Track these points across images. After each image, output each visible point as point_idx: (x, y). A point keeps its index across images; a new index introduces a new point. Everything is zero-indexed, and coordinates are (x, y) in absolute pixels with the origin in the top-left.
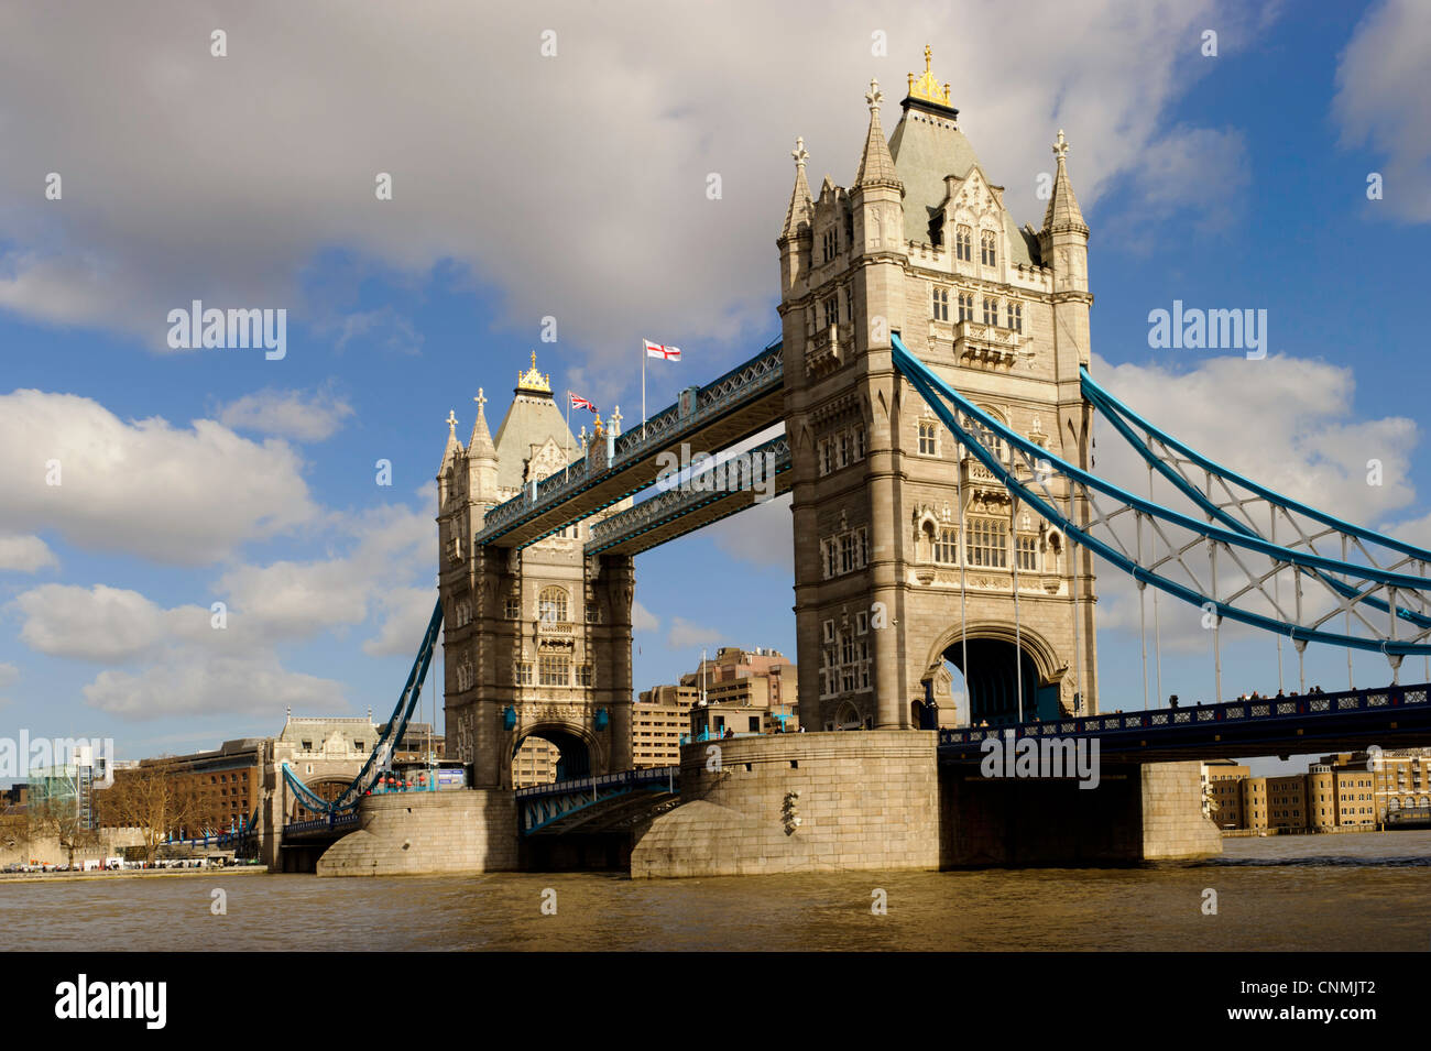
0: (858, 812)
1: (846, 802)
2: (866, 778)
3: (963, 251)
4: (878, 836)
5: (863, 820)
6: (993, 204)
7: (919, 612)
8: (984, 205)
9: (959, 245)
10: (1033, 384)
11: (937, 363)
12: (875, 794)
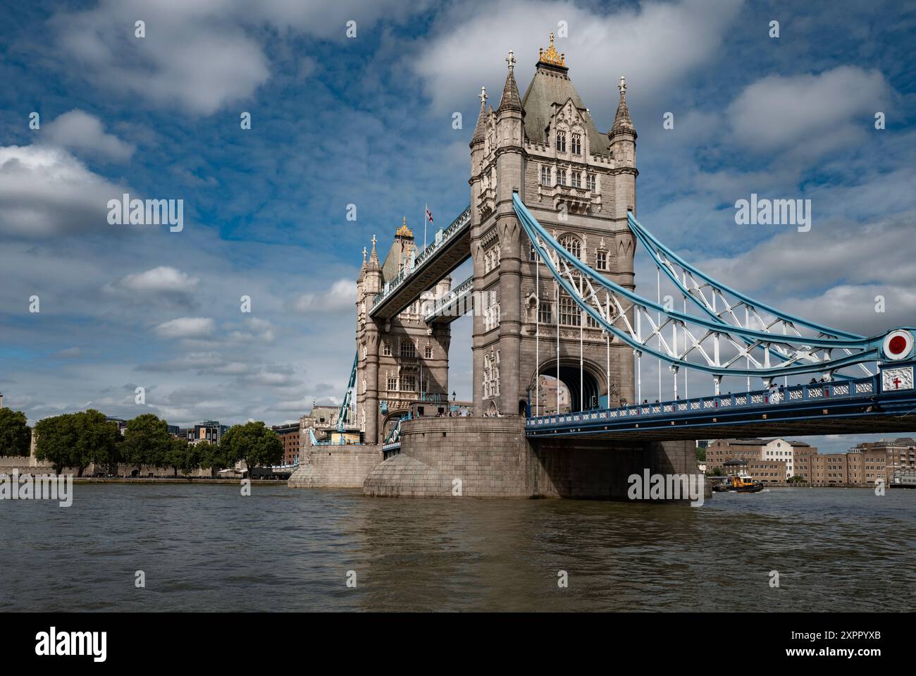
0: (477, 463)
1: (471, 457)
2: (482, 444)
3: (560, 146)
4: (488, 477)
5: (480, 468)
6: (580, 119)
7: (527, 350)
8: (574, 119)
9: (559, 143)
10: (600, 221)
11: (542, 209)
12: (488, 453)
